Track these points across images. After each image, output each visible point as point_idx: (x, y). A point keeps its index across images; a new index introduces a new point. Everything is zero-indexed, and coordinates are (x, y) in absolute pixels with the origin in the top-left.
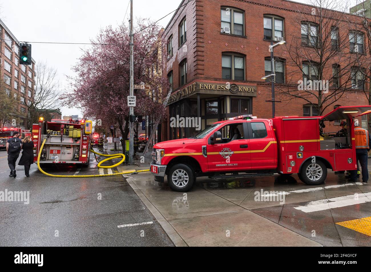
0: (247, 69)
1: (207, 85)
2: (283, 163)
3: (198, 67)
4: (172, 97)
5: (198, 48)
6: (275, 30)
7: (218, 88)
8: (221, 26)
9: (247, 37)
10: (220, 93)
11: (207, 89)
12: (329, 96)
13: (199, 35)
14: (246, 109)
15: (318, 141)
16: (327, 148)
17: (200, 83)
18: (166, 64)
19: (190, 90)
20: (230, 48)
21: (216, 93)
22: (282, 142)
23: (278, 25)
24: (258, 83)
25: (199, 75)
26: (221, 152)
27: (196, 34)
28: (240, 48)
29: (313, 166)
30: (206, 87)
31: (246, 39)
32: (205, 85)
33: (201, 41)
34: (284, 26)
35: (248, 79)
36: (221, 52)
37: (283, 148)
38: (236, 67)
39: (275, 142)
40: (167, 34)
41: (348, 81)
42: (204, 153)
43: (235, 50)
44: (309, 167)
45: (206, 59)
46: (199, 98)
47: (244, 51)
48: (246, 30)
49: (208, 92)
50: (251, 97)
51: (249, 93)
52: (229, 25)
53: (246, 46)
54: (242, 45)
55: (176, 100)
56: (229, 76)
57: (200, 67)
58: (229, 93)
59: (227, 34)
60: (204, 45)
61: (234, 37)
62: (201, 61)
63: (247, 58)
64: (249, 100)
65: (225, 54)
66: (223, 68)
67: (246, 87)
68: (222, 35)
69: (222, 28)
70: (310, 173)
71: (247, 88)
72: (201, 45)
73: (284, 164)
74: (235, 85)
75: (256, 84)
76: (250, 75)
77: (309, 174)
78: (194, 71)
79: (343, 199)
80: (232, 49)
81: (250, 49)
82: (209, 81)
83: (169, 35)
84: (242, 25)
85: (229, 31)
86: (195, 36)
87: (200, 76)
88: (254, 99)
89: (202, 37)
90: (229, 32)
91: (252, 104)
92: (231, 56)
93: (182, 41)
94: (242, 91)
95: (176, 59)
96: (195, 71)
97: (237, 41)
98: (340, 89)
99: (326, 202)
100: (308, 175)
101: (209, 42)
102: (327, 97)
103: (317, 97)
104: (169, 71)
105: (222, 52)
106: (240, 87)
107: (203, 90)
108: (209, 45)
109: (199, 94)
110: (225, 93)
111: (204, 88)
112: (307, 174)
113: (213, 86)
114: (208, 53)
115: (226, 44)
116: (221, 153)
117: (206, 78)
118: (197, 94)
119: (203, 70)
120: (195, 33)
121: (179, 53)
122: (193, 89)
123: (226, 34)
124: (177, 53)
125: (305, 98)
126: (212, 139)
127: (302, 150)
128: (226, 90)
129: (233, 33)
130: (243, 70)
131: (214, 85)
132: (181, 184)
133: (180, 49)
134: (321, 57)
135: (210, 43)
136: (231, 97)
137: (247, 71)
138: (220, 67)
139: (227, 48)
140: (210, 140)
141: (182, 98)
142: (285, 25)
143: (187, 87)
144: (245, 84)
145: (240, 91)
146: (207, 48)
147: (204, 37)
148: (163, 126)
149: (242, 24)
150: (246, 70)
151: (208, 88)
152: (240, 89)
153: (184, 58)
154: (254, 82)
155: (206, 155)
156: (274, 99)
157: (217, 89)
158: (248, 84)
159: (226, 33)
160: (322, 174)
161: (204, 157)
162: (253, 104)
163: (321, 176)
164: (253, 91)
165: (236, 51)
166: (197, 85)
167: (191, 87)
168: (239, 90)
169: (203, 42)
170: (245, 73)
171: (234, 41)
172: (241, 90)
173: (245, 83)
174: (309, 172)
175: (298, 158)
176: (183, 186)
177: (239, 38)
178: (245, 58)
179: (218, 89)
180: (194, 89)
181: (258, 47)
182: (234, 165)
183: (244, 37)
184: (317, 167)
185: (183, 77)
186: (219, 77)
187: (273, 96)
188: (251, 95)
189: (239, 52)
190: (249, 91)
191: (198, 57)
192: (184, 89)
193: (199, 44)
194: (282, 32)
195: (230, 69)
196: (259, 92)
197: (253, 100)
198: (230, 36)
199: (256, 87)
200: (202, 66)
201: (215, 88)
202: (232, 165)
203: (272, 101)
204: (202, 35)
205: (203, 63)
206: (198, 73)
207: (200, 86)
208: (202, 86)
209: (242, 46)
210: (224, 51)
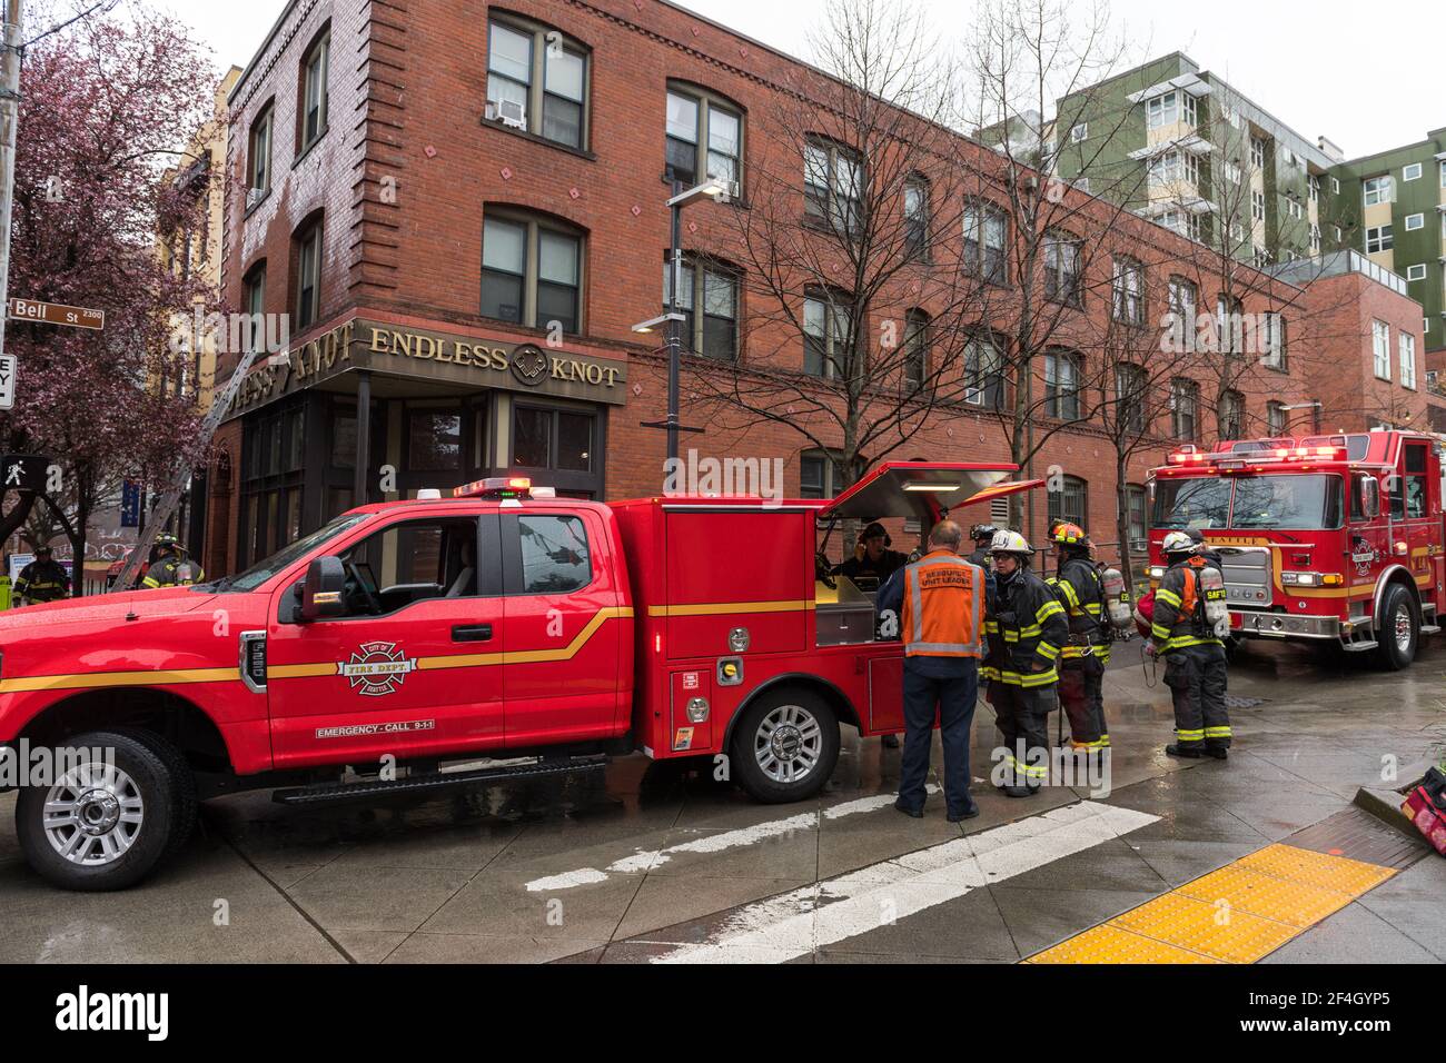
0: (589, 289)
1: (409, 336)
2: (656, 707)
3: (367, 252)
4: (256, 380)
5: (373, 166)
6: (709, 150)
7: (458, 356)
8: (486, 92)
9: (594, 155)
10: (470, 378)
11: (408, 353)
12: (883, 420)
13: (382, 113)
14: (585, 455)
15: (810, 605)
16: (843, 635)
17: (377, 327)
18: (240, 228)
19: (330, 354)
20: (519, 192)
21: (448, 375)
22: (656, 611)
23: (723, 131)
24: (633, 352)
25: (372, 289)
26: (347, 662)
27: (366, 106)
28: (567, 197)
29: (784, 716)
30: (400, 347)
31: (590, 166)
32: (397, 335)
33: (390, 137)
34: (744, 138)
35: (595, 330)
36: (480, 201)
37: (658, 638)
38: (545, 276)
39: (627, 612)
40: (252, 93)
41: (943, 367)
42: (250, 672)
43: (545, 202)
44: (766, 721)
45: (409, 224)
46: (364, 391)
47: (582, 213)
48: (595, 129)
49: (413, 370)
50: (604, 407)
51: (595, 389)
52: (522, 92)
53: (589, 195)
54: (572, 188)
55: (270, 395)
56: (513, 311)
57: (377, 253)
58: (507, 382)
59: (513, 132)
60: (403, 161)
61: (543, 149)
62: (383, 229)
63: (594, 241)
64: (593, 417)
65: (499, 212)
66: (487, 271)
67: (584, 364)
68: (490, 132)
69: (491, 103)
70: (773, 747)
71: (586, 367)
72: (387, 156)
73: (657, 715)
74: (537, 348)
75: (624, 356)
76: (600, 313)
77: (767, 755)
78: (350, 268)
79: (882, 882)
80: (531, 195)
81: (609, 209)
82: (417, 321)
83: (261, 98)
84: (580, 105)
85: (520, 120)
86: (363, 113)
87: (379, 293)
88: (613, 415)
89: (395, 123)
90: (521, 123)
91: (605, 436)
92: (524, 226)
93: (310, 129)
94: (564, 376)
95: (283, 205)
96: (356, 269)
97: (555, 169)
98: (915, 398)
99: (810, 905)
100: (763, 759)
101: (427, 149)
102: (876, 424)
103: (841, 422)
104: (253, 261)
105: (487, 204)
106: (555, 360)
107: (389, 360)
108: (426, 161)
109: (369, 373)
110: (488, 380)
111: (395, 351)
112: (758, 754)
113: (436, 343)
114: (420, 195)
115: (506, 170)
116: (347, 670)
117: (407, 306)
118: (360, 372)
119: (394, 268)
120: (361, 100)
121: (293, 182)
122: (340, 349)
123: (506, 129)
124: (288, 181)
125: (798, 424)
126: (301, 595)
127: (740, 647)
128: (494, 366)
129: (538, 131)
130: (575, 289)
131: (440, 342)
132: (97, 848)
133: (301, 166)
134: (858, 268)
135: (430, 155)
136: (518, 399)
137: (591, 296)
138: (474, 266)
139: (510, 191)
140: (293, 598)
141: (295, 388)
142: (746, 138)
143: (319, 338)
144: (579, 349)
145: (555, 375)
146: (416, 175)
147: (406, 122)
148: (212, 512)
149: (580, 99)
150: (588, 293)
151: (413, 350)
152: (556, 368)
153: (313, 208)
154: (620, 345)
155: (258, 681)
156: (676, 419)
157: (454, 357)
158: (590, 349)
159: (505, 122)
160: (818, 752)
161: (249, 691)
162: (611, 436)
163: (814, 762)
164: (611, 383)
165: (549, 210)
166: (360, 333)
167: (336, 339)
168: (551, 372)
169: (399, 147)
170: (581, 305)
171: (540, 164)
172: (561, 372)
173: (579, 343)
174: (769, 745)
175: (723, 684)
176: (110, 854)
177: (566, 157)
178: (586, 242)
179: (458, 360)
180: (346, 350)
181: (642, 207)
182: (418, 725)
183: (583, 153)
184: (800, 719)
185: (307, 292)
186: (469, 310)
187: (674, 406)
188: (602, 396)
189: (558, 212)
190: (595, 378)
191: (370, 206)
192: (306, 348)
193: (380, 153)
194: (736, 161)
195: (521, 279)
196: (637, 388)
197: (611, 419)
198: (524, 143)
199: (626, 364)
200: (388, 251)
201: (443, 355)
202: (406, 729)
203: (668, 428)
204: (396, 113)
205: (394, 237)
206: (367, 277)
207: (375, 339)
208: (384, 340)
209: (575, 193)
210: (493, 198)
